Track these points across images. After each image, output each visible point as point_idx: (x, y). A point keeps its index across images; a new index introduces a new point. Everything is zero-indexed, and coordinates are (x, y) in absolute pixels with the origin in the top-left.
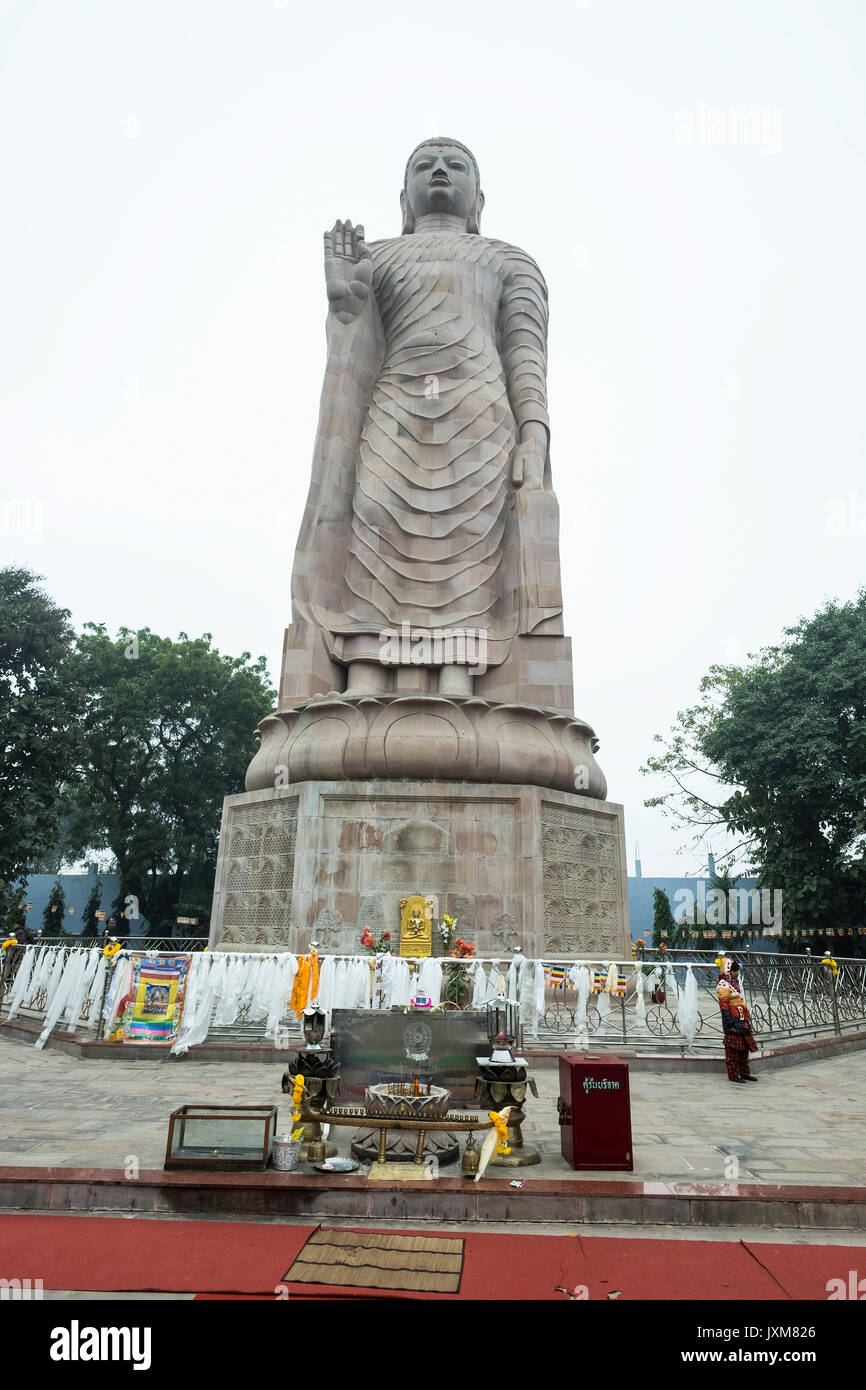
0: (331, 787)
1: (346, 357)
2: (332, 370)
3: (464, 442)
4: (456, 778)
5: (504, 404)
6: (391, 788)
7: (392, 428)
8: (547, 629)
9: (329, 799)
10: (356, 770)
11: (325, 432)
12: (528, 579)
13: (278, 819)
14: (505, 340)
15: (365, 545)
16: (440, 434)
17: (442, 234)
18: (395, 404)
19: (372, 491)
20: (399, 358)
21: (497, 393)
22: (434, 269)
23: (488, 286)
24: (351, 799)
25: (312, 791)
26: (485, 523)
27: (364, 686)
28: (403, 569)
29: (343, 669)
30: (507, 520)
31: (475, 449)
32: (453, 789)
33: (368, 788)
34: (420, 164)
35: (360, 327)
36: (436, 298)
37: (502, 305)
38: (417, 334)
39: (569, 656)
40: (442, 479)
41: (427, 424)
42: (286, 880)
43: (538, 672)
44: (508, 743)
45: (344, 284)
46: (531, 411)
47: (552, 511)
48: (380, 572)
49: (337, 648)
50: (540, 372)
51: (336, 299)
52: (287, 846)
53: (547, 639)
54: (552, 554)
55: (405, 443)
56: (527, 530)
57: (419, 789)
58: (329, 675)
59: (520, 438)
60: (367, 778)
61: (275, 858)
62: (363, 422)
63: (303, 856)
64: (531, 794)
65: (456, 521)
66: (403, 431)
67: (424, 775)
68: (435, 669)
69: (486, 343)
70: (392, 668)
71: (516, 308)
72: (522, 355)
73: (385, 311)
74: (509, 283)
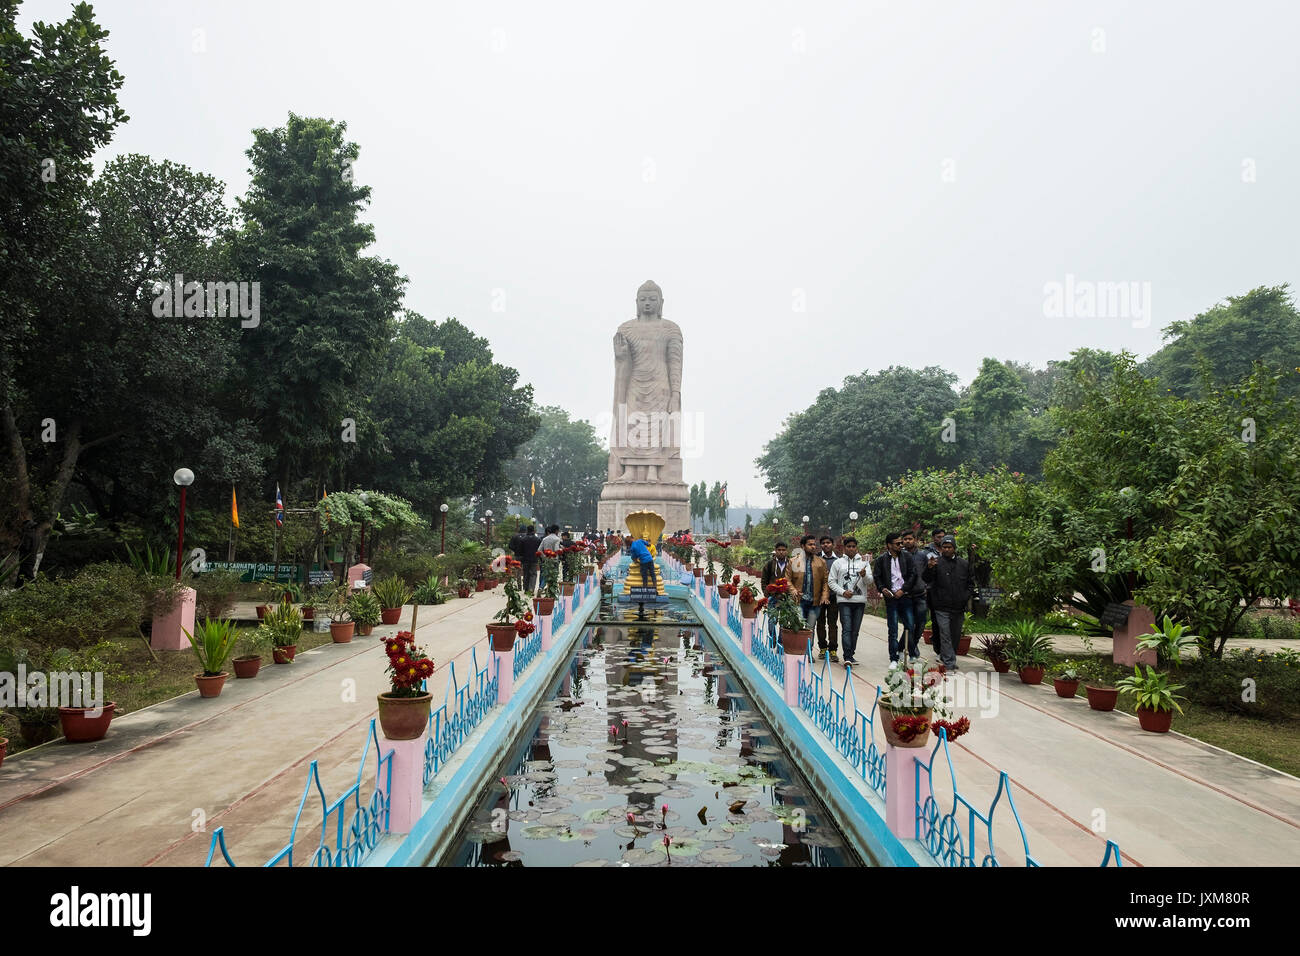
0: (623, 502)
1: (620, 377)
2: (617, 379)
4: (649, 499)
5: (668, 388)
6: (635, 502)
7: (634, 399)
8: (676, 456)
9: (623, 504)
10: (628, 498)
13: (611, 507)
16: (649, 399)
17: (649, 324)
18: (635, 390)
20: (635, 374)
21: (665, 385)
22: (645, 343)
23: (662, 346)
24: (627, 504)
25: (619, 502)
27: (629, 472)
29: (624, 466)
32: (649, 502)
33: (630, 502)
34: (641, 299)
35: (624, 365)
36: (646, 356)
37: (667, 348)
38: (641, 367)
41: (644, 396)
42: (614, 520)
43: (673, 468)
44: (660, 491)
45: (620, 353)
46: (675, 388)
49: (622, 462)
50: (678, 373)
51: (618, 358)
52: (614, 513)
53: (676, 459)
55: (638, 403)
57: (641, 502)
58: (620, 469)
59: (671, 396)
60: (630, 499)
61: (612, 516)
62: (626, 395)
63: (617, 515)
64: (664, 503)
66: (637, 400)
67: (642, 499)
68: (647, 466)
69: (662, 367)
70: (636, 466)
71: (671, 350)
72: (672, 366)
73: (632, 355)
74: (669, 341)
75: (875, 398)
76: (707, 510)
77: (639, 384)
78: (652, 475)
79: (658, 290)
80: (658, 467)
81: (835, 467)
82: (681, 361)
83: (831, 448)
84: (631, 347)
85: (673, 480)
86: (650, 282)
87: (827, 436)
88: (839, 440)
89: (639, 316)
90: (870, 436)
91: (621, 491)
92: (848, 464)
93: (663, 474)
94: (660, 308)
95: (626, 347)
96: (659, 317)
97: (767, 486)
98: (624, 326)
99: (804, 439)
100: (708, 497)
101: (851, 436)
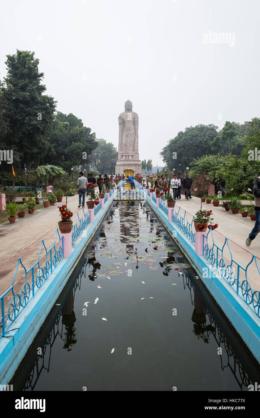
1: (121, 129)
2: (120, 130)
3: (131, 137)
6: (126, 166)
11: (120, 136)
12: (135, 148)
13: (119, 168)
14: (134, 124)
15: (123, 146)
16: (129, 136)
17: (128, 113)
18: (125, 133)
19: (123, 142)
20: (125, 128)
21: (134, 132)
23: (132, 120)
25: (121, 166)
26: (132, 144)
27: (124, 158)
28: (126, 148)
29: (122, 156)
30: (134, 143)
31: (131, 138)
32: (130, 166)
33: (125, 166)
34: (126, 106)
35: (122, 126)
36: (128, 123)
37: (134, 120)
39: (139, 154)
40: (129, 140)
41: (128, 135)
42: (120, 171)
43: (136, 156)
44: (133, 163)
45: (120, 122)
46: (136, 132)
47: (138, 143)
48: (125, 148)
49: (122, 154)
50: (137, 128)
51: (120, 124)
52: (120, 169)
53: (137, 153)
54: (138, 146)
56: (136, 144)
57: (128, 166)
58: (122, 157)
59: (135, 135)
60: (124, 165)
62: (122, 135)
63: (121, 170)
64: (134, 166)
65: (130, 144)
66: (126, 136)
67: (128, 165)
68: (129, 156)
69: (133, 126)
70: (126, 156)
71: (135, 121)
72: (136, 126)
73: (124, 123)
74: (134, 118)
75: (194, 134)
76: (146, 168)
77: (126, 131)
78: (130, 158)
79: (131, 103)
80: (132, 156)
81: (182, 154)
82: (138, 124)
83: (181, 149)
84: (123, 120)
85: (137, 159)
86: (128, 100)
87: (180, 146)
88: (184, 146)
89: (125, 111)
90: (192, 145)
91: (122, 163)
92: (186, 154)
93: (134, 158)
94: (132, 108)
95: (122, 120)
96: (131, 111)
97: (163, 160)
98: (121, 114)
99: (174, 146)
100: (146, 164)
101: (188, 145)
